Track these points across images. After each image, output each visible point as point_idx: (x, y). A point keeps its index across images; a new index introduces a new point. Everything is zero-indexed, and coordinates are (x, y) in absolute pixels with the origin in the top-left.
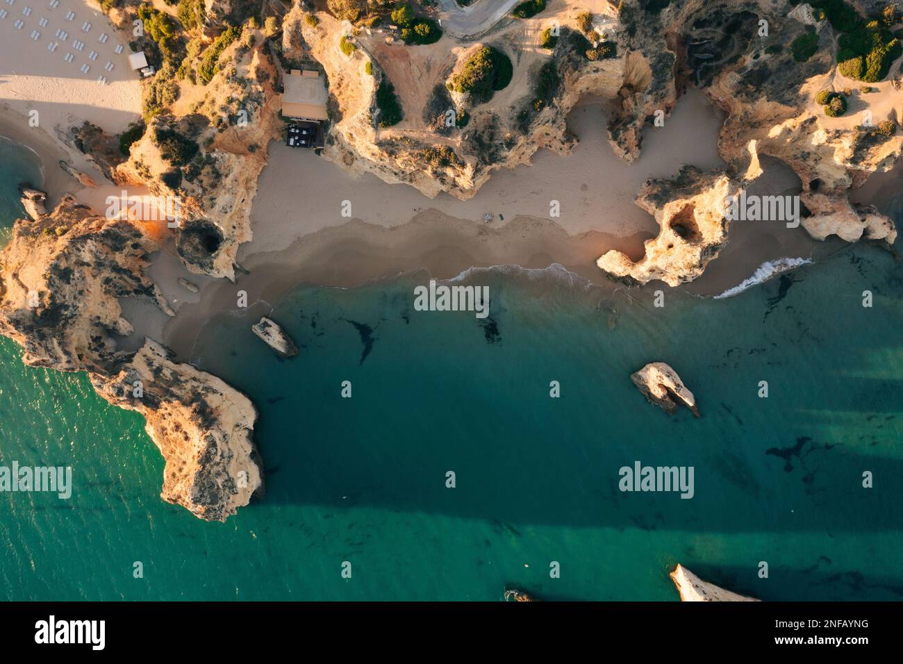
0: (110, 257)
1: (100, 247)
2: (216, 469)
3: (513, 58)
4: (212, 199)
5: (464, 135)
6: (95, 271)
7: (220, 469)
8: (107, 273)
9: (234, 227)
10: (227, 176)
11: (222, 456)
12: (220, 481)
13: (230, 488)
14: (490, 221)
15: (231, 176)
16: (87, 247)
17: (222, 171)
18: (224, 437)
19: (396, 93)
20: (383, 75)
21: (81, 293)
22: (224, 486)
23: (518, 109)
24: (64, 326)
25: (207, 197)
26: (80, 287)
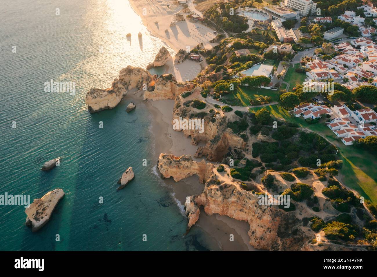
0: (144, 80)
1: (146, 77)
2: (98, 93)
3: (205, 108)
4: (159, 84)
5: (185, 108)
6: (141, 78)
7: (98, 95)
8: (141, 80)
9: (155, 94)
10: (165, 87)
11: (101, 94)
12: (95, 95)
13: (94, 97)
14: (169, 135)
15: (166, 88)
16: (145, 74)
17: (166, 85)
18: (106, 95)
19: (190, 95)
20: (193, 92)
21: (136, 75)
22: (94, 96)
23: (194, 113)
24: (129, 74)
25: (160, 83)
26: (137, 74)
